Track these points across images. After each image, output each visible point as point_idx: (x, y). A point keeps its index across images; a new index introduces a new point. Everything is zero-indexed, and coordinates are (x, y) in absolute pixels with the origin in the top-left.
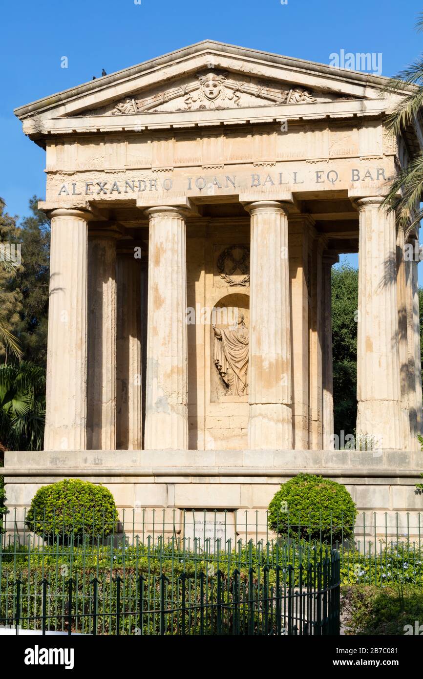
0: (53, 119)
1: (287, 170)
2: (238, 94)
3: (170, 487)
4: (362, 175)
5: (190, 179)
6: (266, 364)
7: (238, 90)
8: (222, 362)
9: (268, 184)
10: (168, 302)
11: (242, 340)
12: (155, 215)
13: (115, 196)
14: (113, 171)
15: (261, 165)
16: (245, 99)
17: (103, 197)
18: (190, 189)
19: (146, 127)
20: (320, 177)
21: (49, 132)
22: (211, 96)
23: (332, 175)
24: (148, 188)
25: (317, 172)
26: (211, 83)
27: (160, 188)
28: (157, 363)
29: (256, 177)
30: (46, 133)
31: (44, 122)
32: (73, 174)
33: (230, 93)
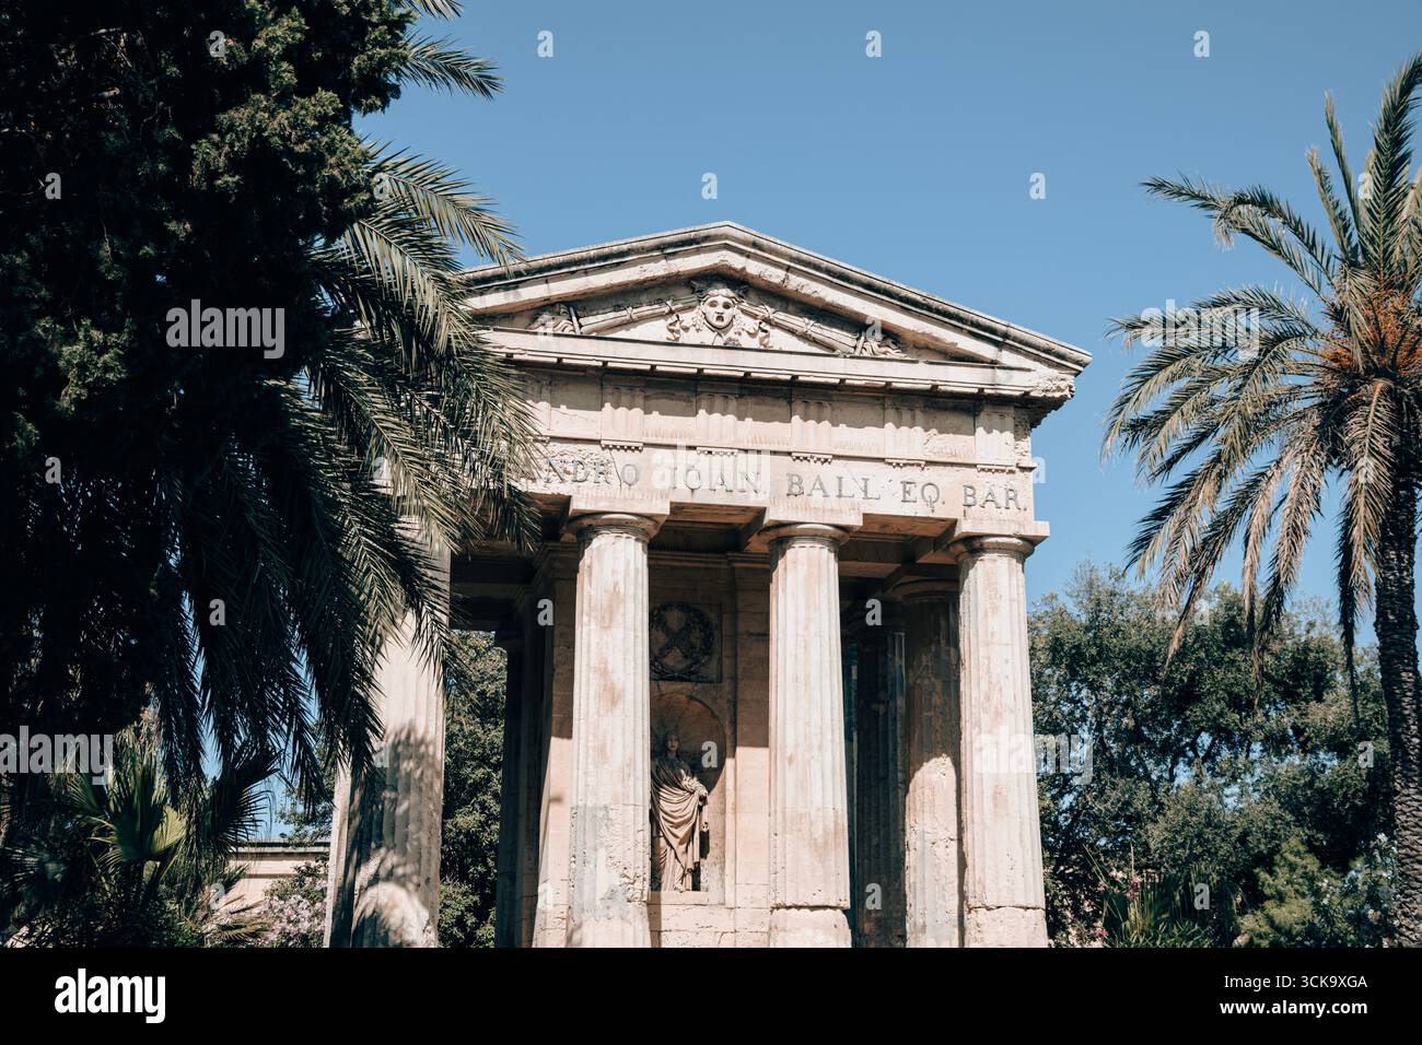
1: (853, 473)
2: (767, 327)
4: (981, 494)
5: (673, 471)
7: (768, 320)
9: (818, 494)
15: (806, 458)
16: (778, 339)
18: (673, 487)
19: (605, 363)
20: (909, 492)
22: (719, 324)
24: (591, 478)
25: (903, 484)
26: (721, 300)
27: (614, 479)
29: (795, 479)
33: (751, 324)
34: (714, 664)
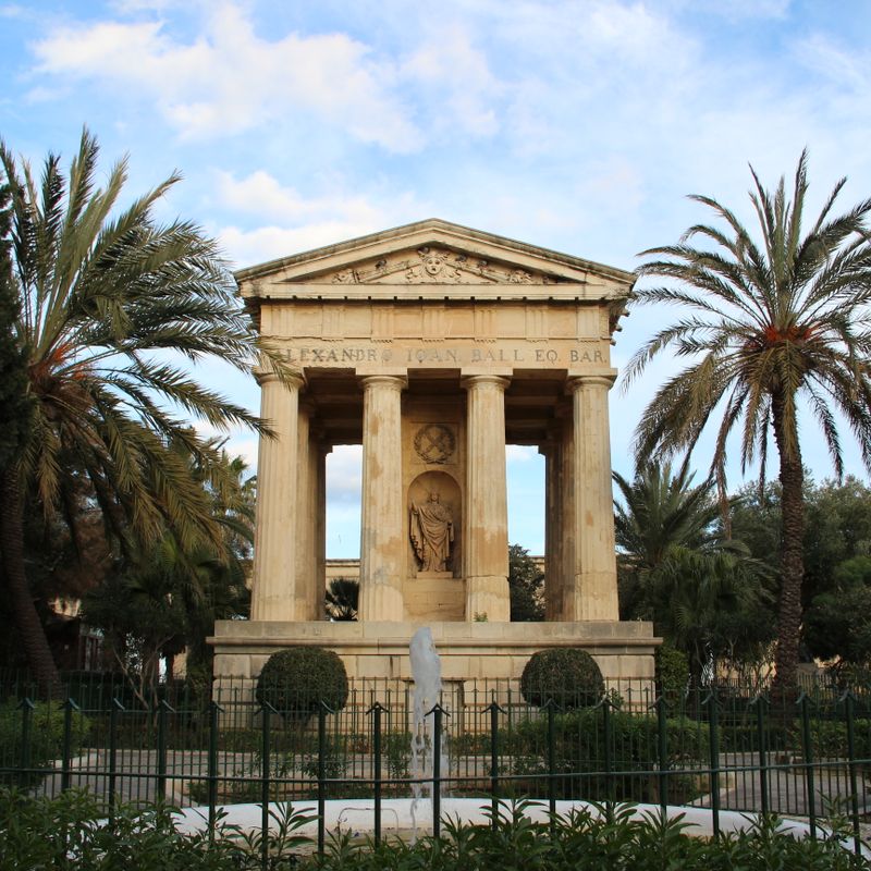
0: (272, 284)
1: (508, 347)
2: (459, 272)
3: (394, 658)
4: (580, 355)
5: (410, 352)
6: (488, 537)
7: (460, 269)
8: (418, 539)
9: (489, 360)
10: (386, 471)
11: (439, 517)
12: (372, 384)
13: (332, 364)
14: (331, 339)
15: (482, 341)
16: (466, 277)
17: (318, 364)
18: (410, 360)
19: (370, 298)
20: (540, 356)
21: (268, 297)
22: (433, 272)
23: (552, 355)
24: (366, 358)
25: (537, 351)
26: (434, 260)
27: (378, 357)
28: (375, 533)
29: (477, 352)
30: (265, 297)
31: (263, 286)
32: (289, 340)
33: (450, 271)
34: (455, 454)
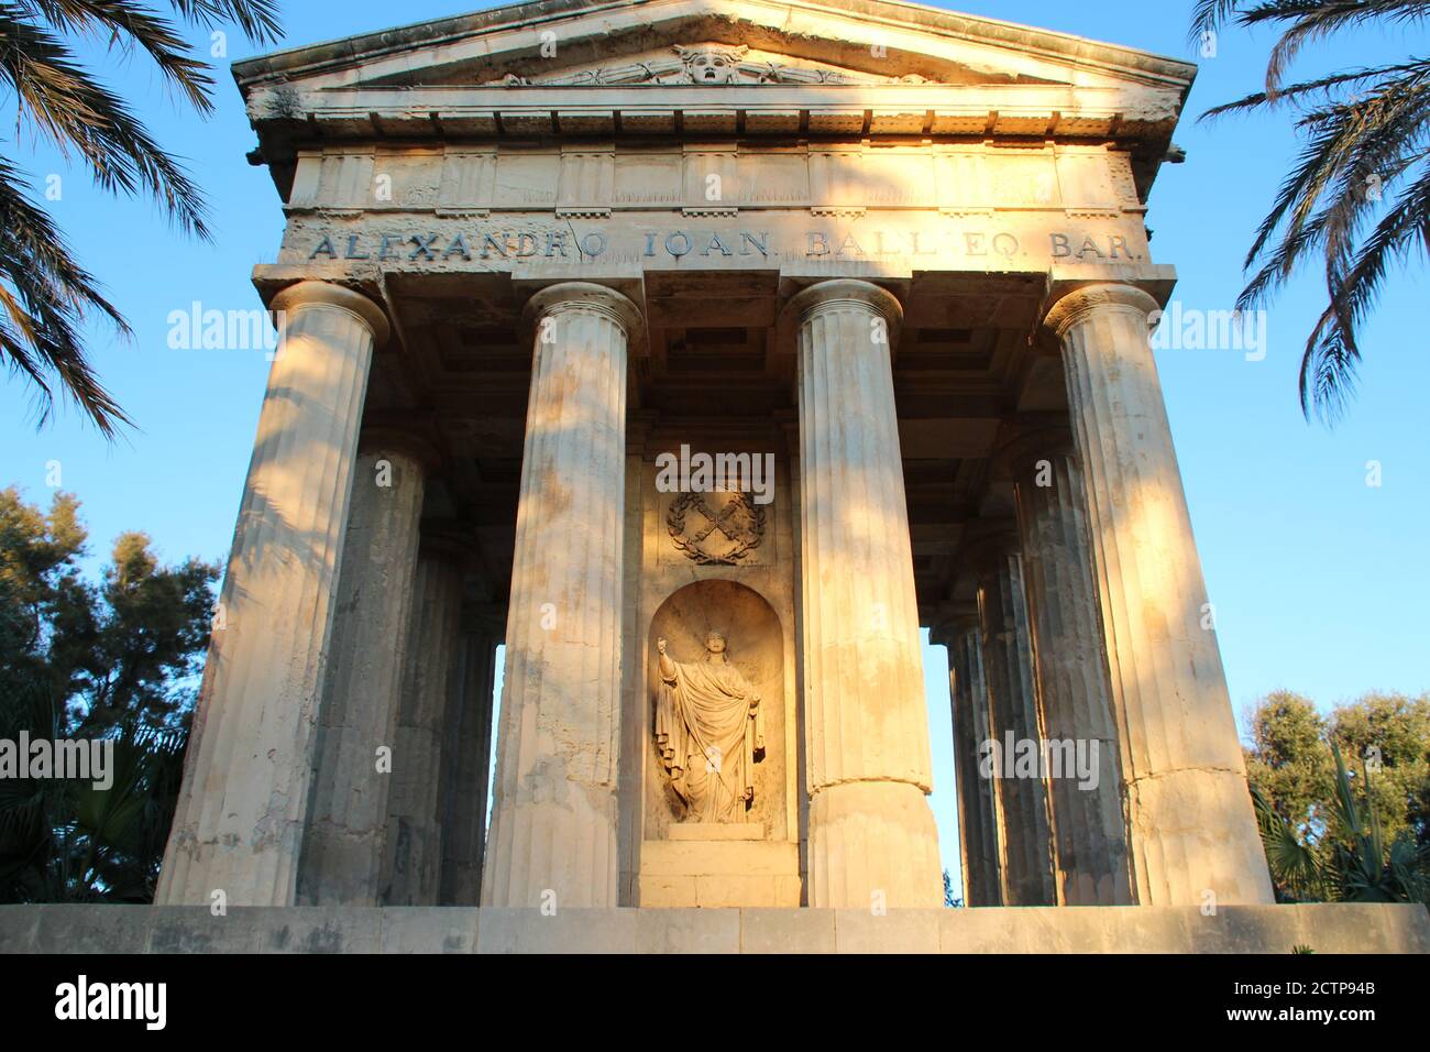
0: (324, 89)
1: (895, 225)
4: (1075, 244)
6: (869, 669)
8: (675, 742)
9: (850, 252)
10: (579, 503)
11: (729, 689)
12: (555, 304)
13: (456, 265)
14: (457, 213)
17: (423, 266)
18: (651, 254)
19: (554, 114)
20: (975, 244)
21: (311, 116)
22: (709, 80)
23: (1005, 242)
24: (542, 251)
26: (710, 57)
27: (572, 250)
28: (540, 661)
29: (817, 237)
30: (305, 118)
31: (302, 96)
32: (356, 217)
34: (765, 544)
